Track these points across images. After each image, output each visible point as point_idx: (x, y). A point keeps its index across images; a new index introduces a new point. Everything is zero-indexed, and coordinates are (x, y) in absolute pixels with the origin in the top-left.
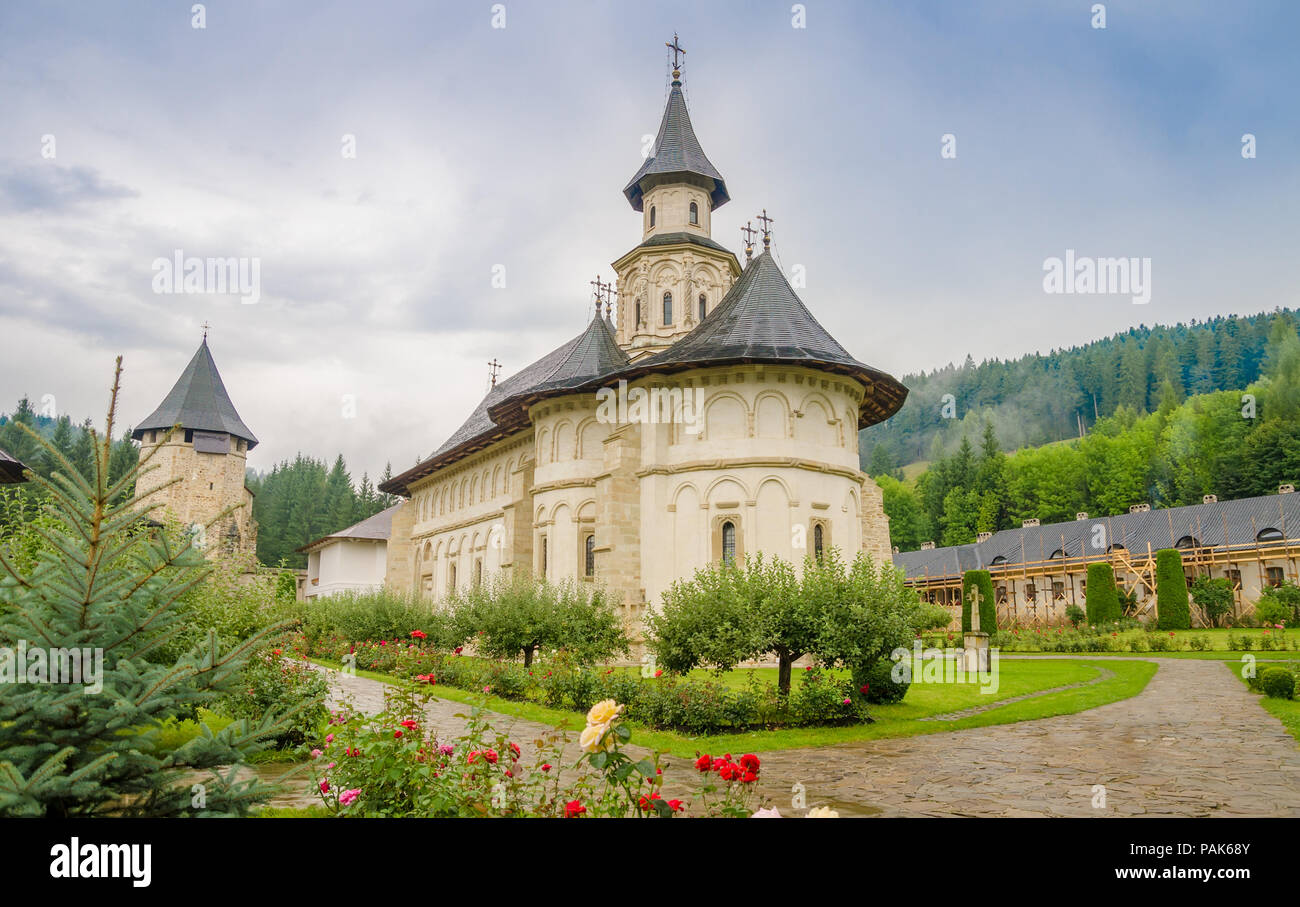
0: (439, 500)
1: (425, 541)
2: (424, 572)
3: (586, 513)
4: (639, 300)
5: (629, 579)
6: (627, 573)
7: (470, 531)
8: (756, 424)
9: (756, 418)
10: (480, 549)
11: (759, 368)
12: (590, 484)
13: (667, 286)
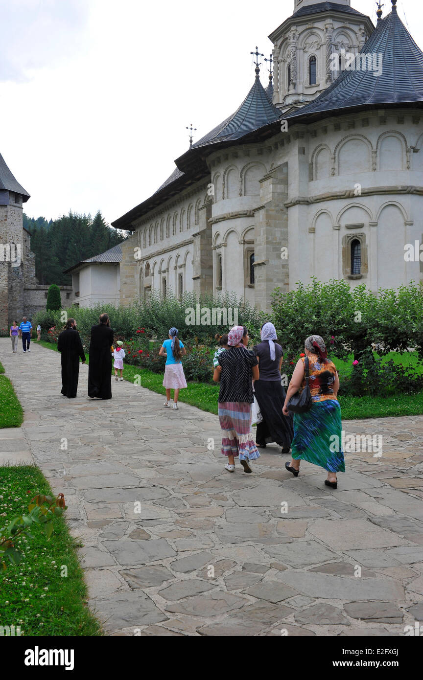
0: (153, 232)
1: (145, 262)
2: (146, 285)
3: (249, 237)
4: (290, 66)
5: (280, 285)
6: (279, 281)
7: (174, 254)
8: (378, 160)
9: (378, 156)
10: (181, 267)
11: (381, 113)
12: (250, 214)
13: (312, 51)
